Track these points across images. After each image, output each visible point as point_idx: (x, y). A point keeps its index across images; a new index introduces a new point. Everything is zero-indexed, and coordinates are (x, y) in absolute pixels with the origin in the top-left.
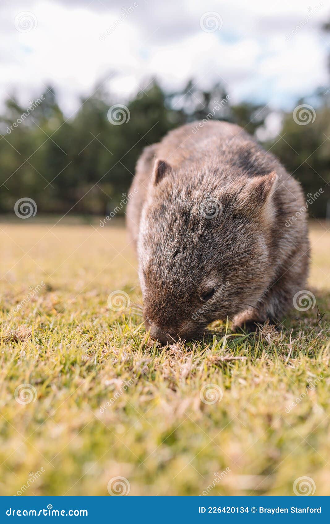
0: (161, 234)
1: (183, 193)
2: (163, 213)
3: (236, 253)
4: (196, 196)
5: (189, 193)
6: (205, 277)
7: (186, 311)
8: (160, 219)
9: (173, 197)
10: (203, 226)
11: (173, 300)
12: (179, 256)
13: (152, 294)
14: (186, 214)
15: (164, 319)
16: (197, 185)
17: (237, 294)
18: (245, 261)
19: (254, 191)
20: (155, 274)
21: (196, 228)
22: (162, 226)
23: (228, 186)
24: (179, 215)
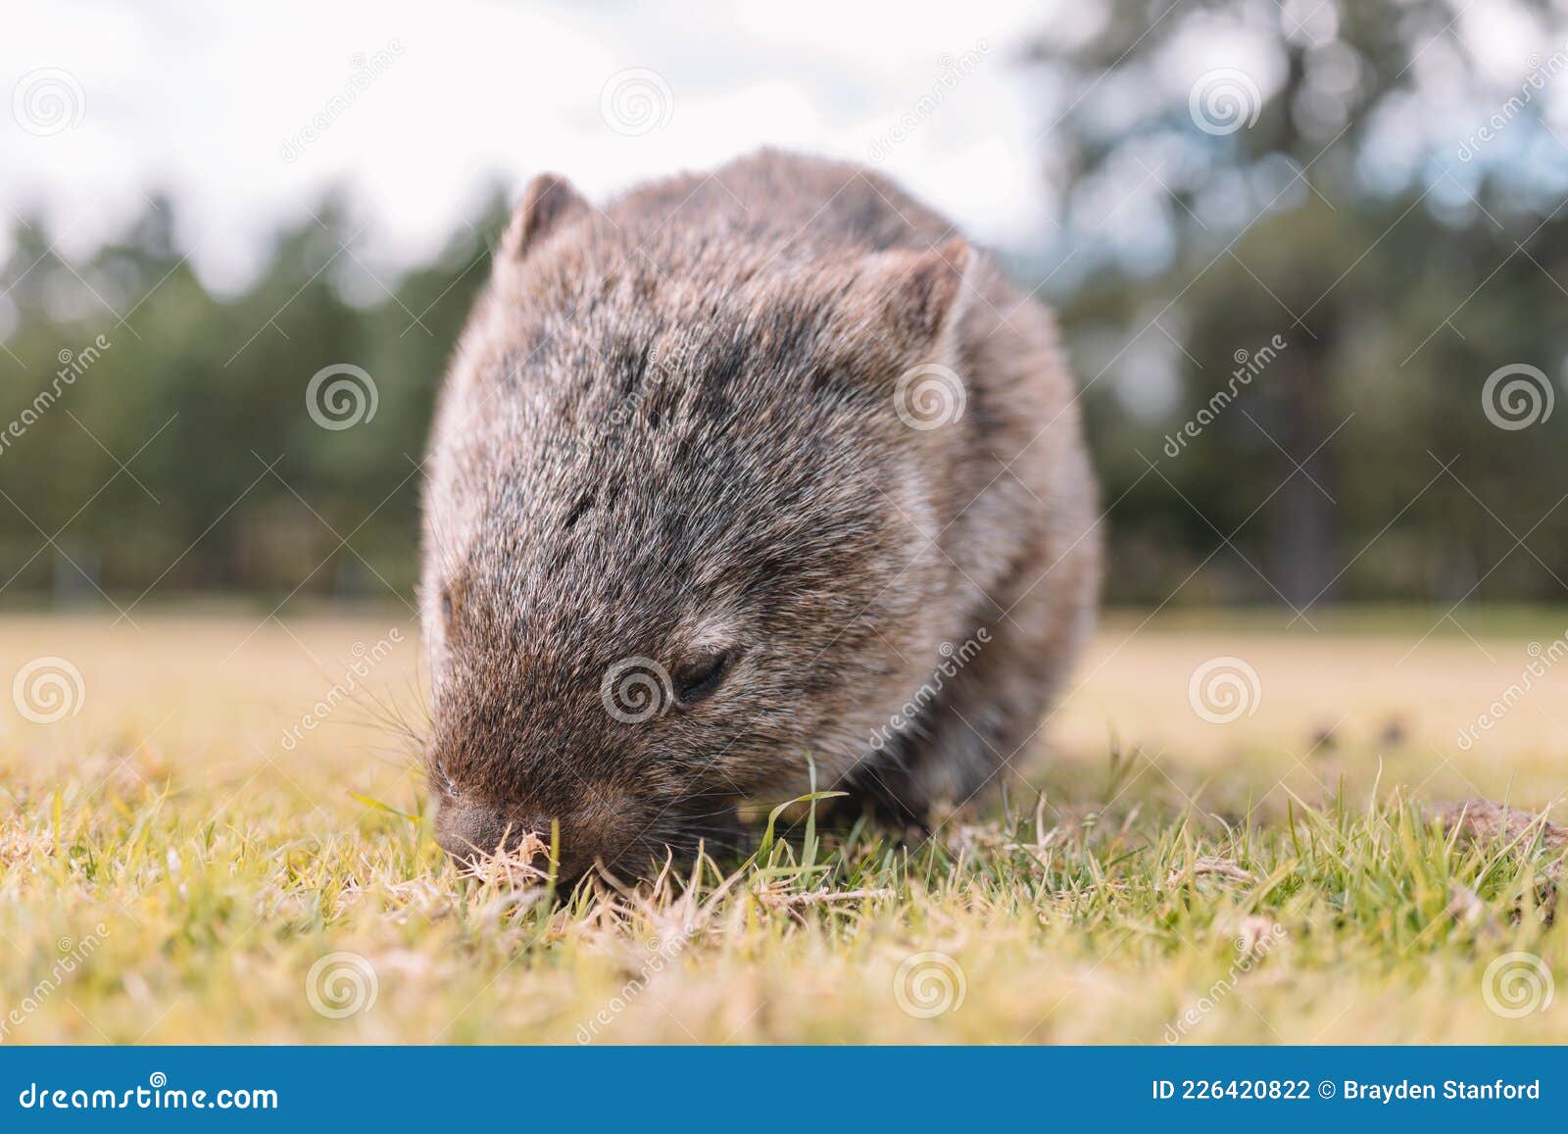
0: (525, 437)
1: (624, 291)
2: (538, 359)
3: (818, 520)
4: (676, 298)
5: (645, 289)
6: (690, 606)
7: (606, 743)
8: (526, 387)
9: (585, 303)
10: (696, 406)
11: (554, 696)
12: (593, 518)
13: (470, 674)
14: (629, 363)
15: (512, 772)
16: (681, 264)
17: (815, 688)
18: (853, 555)
19: (895, 293)
20: (489, 590)
21: (667, 412)
22: (532, 408)
23: (798, 272)
24: (602, 367)
